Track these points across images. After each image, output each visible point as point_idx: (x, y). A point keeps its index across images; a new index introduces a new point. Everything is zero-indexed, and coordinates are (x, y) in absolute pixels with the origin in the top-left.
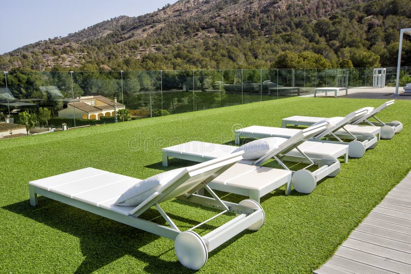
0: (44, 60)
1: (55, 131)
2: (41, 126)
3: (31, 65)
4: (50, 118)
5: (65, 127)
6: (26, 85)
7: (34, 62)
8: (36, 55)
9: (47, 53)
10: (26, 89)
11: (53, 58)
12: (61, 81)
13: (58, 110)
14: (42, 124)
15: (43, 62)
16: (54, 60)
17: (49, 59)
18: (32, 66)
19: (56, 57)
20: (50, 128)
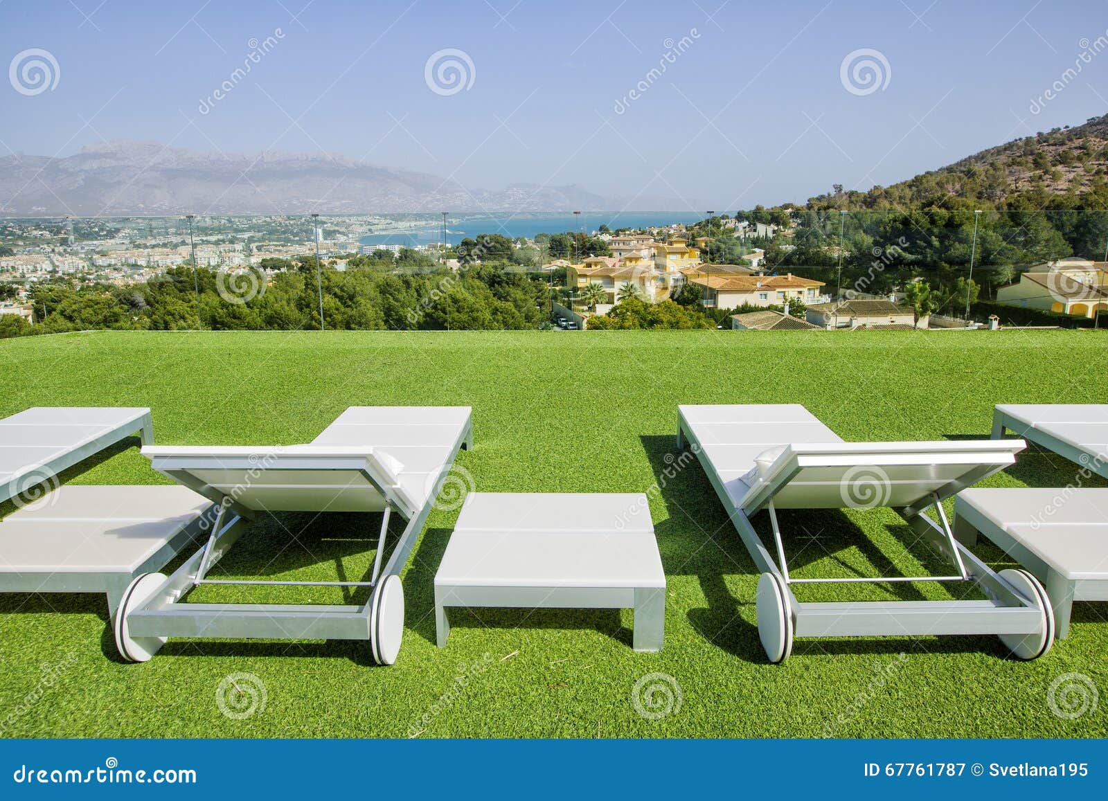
0: (1010, 180)
1: (979, 328)
2: (955, 316)
3: (979, 190)
4: (976, 301)
5: (995, 324)
6: (945, 231)
7: (987, 183)
8: (995, 169)
9: (1019, 164)
10: (942, 238)
11: (1031, 174)
12: (1018, 225)
13: (1000, 285)
14: (957, 311)
15: (1005, 183)
16: (1031, 180)
17: (1022, 176)
18: (979, 193)
19: (1039, 172)
20: (972, 322)
